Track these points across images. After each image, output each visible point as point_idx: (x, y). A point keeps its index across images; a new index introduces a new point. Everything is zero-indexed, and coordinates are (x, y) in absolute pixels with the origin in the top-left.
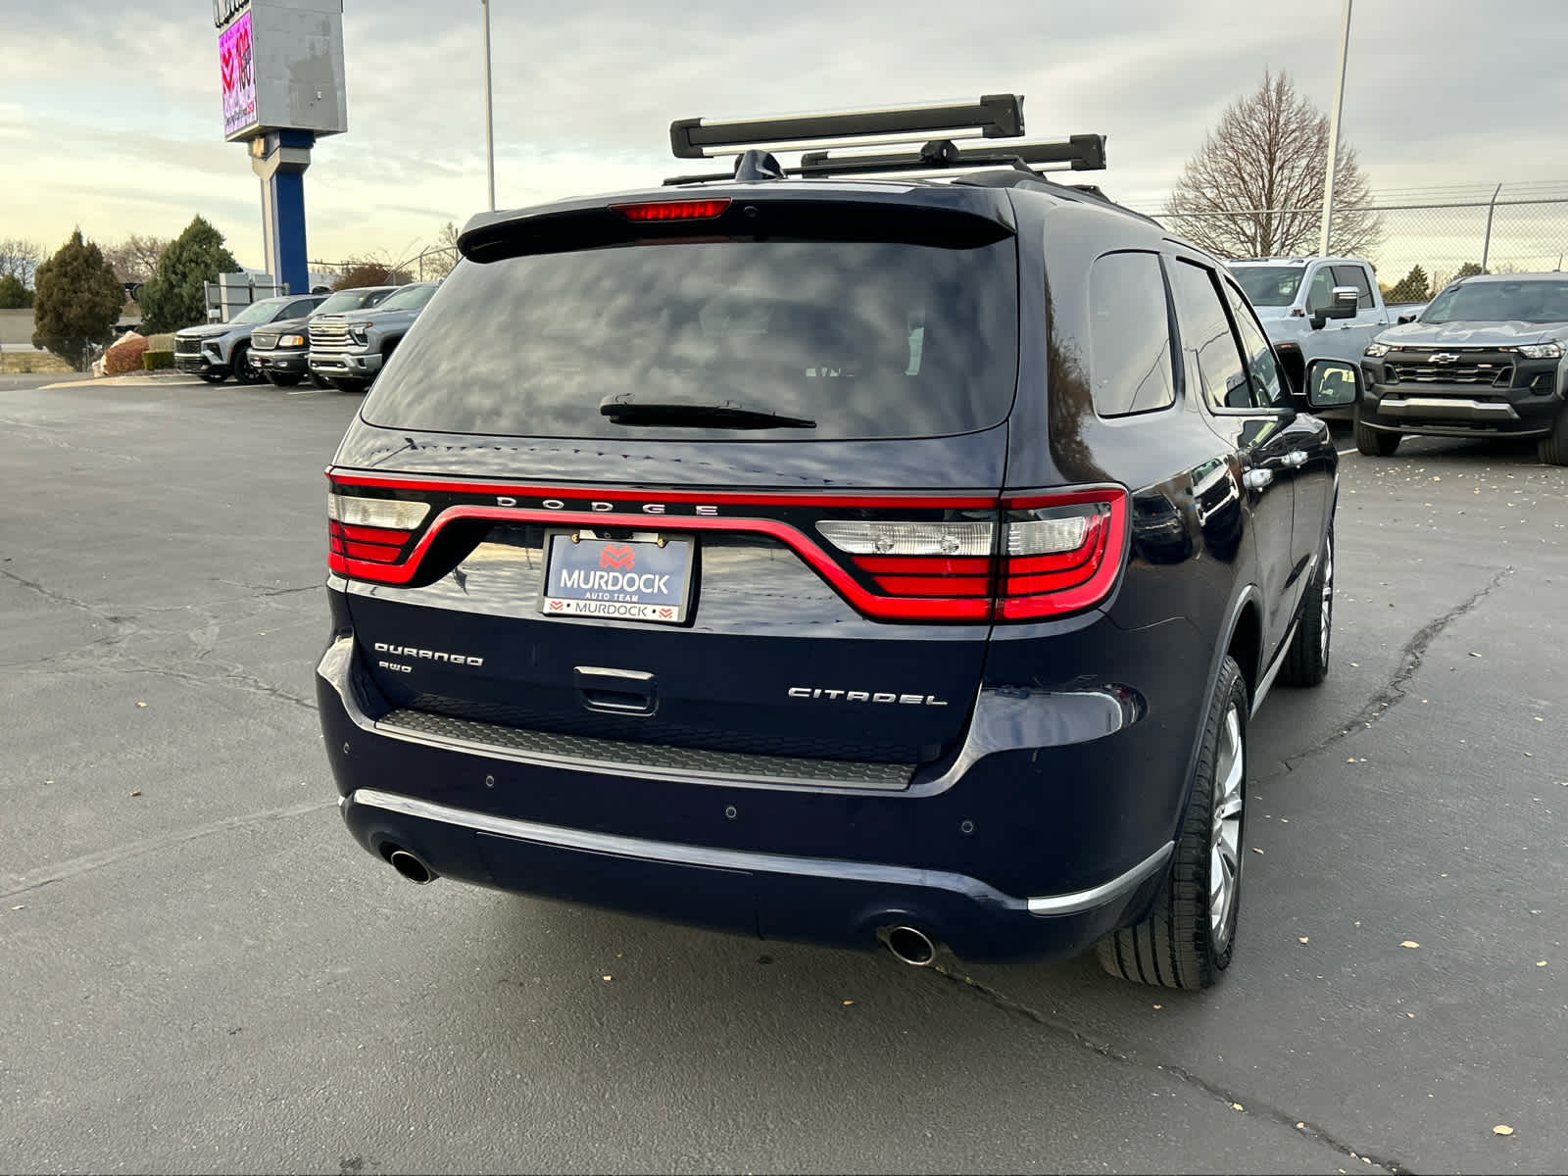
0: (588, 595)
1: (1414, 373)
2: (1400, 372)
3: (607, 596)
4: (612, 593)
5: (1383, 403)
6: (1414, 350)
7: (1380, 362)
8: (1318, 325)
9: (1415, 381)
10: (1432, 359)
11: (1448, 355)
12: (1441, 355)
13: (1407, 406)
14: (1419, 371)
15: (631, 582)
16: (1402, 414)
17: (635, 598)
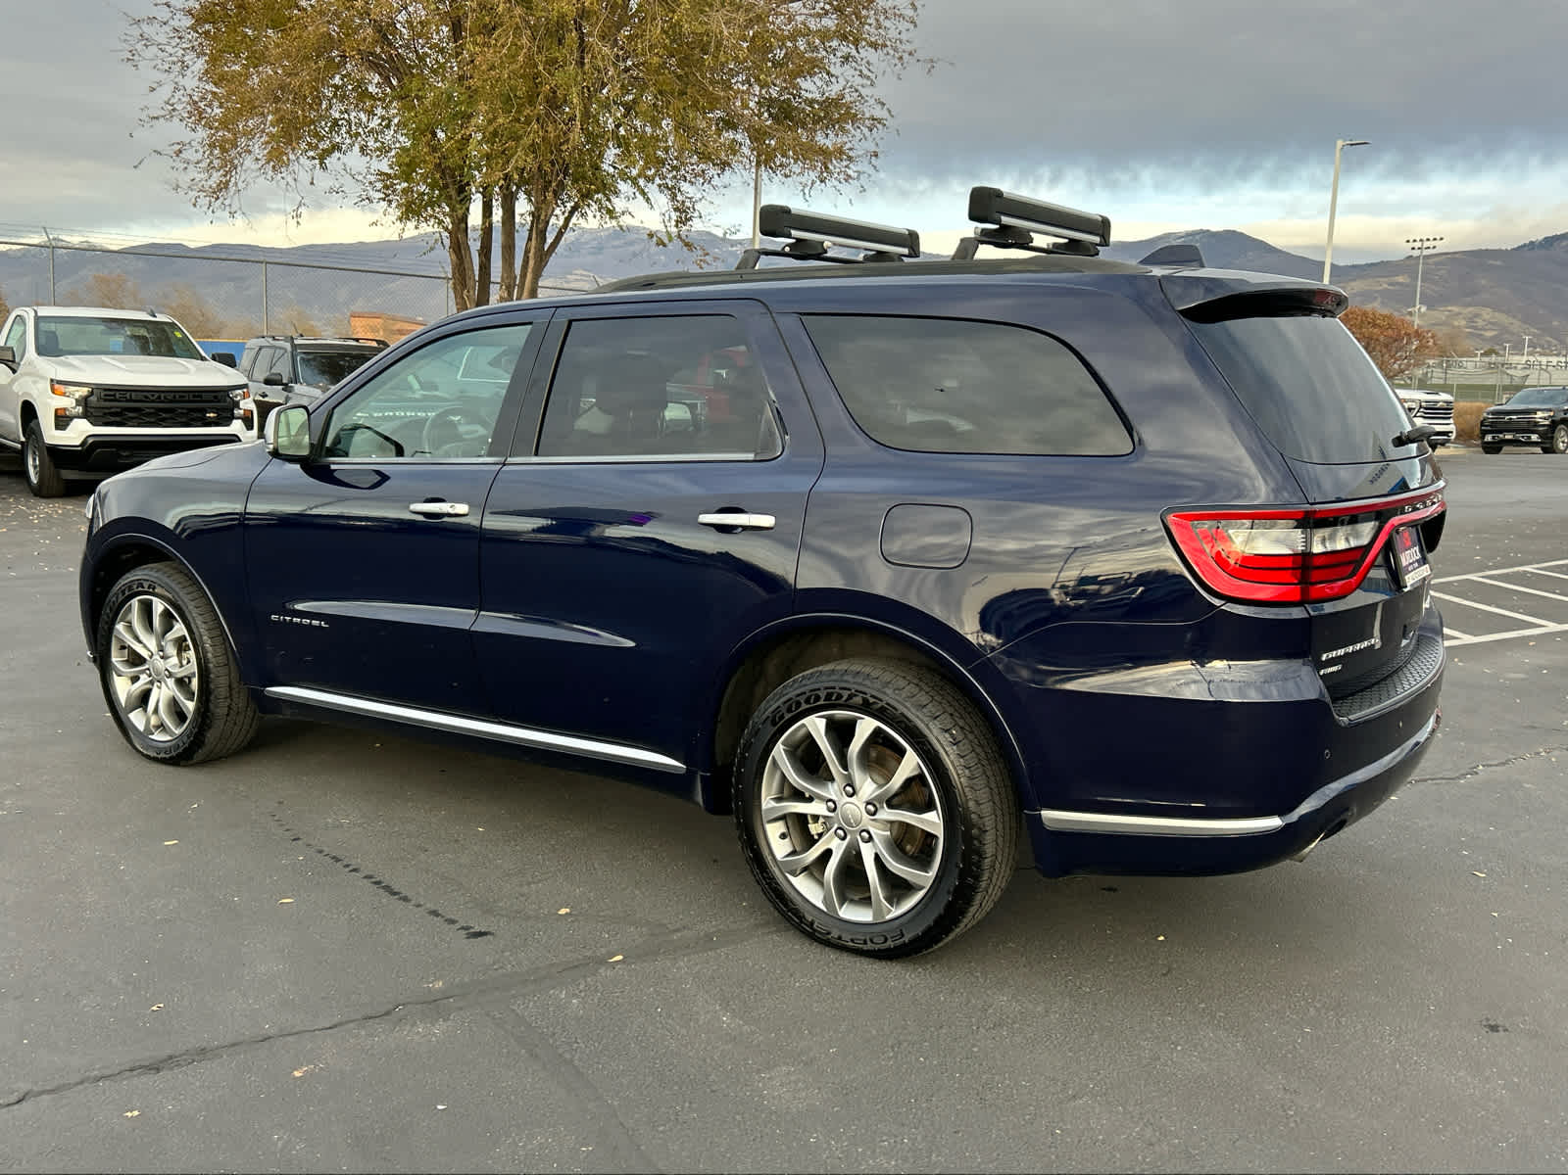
15: (1413, 554)
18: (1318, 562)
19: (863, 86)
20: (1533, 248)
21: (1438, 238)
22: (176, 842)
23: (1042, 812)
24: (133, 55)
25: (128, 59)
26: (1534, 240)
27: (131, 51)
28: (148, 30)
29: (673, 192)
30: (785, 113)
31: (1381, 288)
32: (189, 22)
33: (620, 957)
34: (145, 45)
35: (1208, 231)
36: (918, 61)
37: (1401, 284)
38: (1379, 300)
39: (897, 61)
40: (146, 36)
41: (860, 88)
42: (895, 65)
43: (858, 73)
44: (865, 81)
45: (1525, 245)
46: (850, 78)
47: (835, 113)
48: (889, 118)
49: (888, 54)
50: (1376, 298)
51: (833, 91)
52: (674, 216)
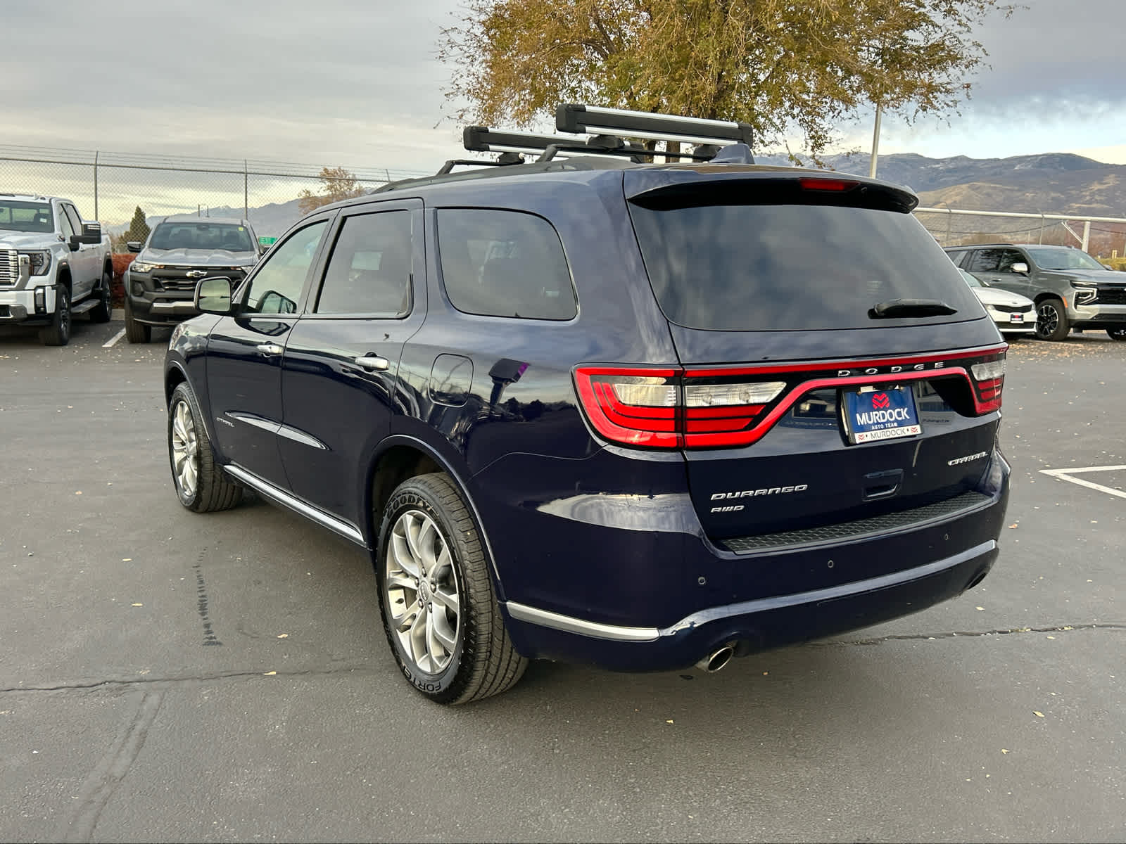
0: (873, 428)
1: (176, 284)
2: (165, 284)
3: (882, 426)
4: (883, 423)
5: (155, 305)
6: (173, 268)
7: (148, 276)
8: (74, 247)
9: (178, 290)
10: (189, 274)
11: (199, 272)
12: (195, 272)
13: (175, 307)
14: (180, 282)
15: (891, 415)
16: (172, 312)
17: (896, 424)
18: (690, 415)
19: (960, 33)
22: (129, 559)
23: (508, 603)
24: (443, 54)
25: (440, 57)
27: (442, 52)
28: (453, 35)
29: (809, 125)
30: (895, 59)
32: (482, 29)
33: (274, 673)
34: (451, 47)
36: (998, 8)
39: (978, 10)
40: (452, 41)
41: (958, 35)
42: (978, 14)
43: (957, 22)
44: (963, 29)
46: (951, 27)
47: (938, 56)
48: (984, 55)
49: (973, 5)
51: (936, 37)
52: (811, 142)
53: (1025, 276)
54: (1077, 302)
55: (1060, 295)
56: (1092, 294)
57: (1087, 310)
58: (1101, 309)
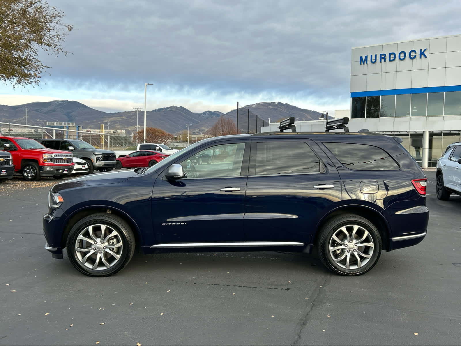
20: (156, 111)
21: (141, 108)
23: (393, 238)
26: (156, 109)
31: (119, 120)
35: (67, 101)
37: (123, 119)
38: (119, 123)
45: (154, 110)
50: (118, 123)
53: (74, 151)
54: (97, 161)
55: (90, 158)
56: (101, 157)
57: (100, 163)
58: (105, 163)
